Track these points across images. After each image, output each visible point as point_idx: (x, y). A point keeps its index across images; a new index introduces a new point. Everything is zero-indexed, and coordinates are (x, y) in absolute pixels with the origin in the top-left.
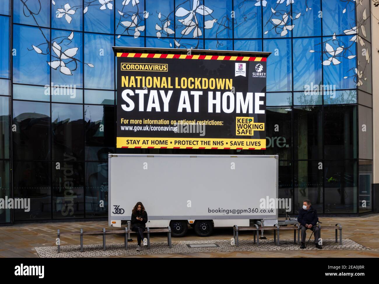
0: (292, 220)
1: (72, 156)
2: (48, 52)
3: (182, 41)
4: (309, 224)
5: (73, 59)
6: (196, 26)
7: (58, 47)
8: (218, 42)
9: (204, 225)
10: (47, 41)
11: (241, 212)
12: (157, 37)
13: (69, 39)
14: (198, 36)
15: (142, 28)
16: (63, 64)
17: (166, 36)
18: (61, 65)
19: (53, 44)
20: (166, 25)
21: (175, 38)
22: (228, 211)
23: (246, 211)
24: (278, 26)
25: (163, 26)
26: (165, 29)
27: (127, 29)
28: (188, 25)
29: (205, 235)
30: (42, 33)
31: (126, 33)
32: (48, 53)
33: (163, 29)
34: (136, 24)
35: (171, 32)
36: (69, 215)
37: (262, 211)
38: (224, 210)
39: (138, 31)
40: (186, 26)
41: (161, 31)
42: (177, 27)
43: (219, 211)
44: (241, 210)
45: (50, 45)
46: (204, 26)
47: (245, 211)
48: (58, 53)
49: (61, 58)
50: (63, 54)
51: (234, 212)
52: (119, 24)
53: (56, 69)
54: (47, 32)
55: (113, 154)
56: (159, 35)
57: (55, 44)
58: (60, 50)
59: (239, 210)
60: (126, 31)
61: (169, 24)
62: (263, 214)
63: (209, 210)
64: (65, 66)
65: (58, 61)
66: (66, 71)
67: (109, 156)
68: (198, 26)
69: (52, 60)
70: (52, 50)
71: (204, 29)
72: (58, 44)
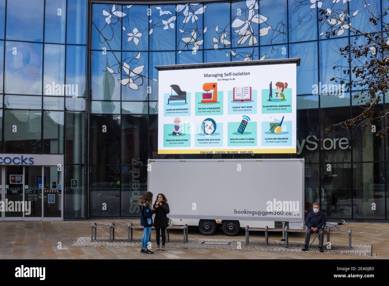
0: (328, 224)
1: (139, 160)
2: (119, 71)
3: (238, 50)
4: (314, 227)
5: (140, 76)
6: (252, 35)
7: (128, 66)
8: (273, 48)
9: (230, 225)
10: (118, 62)
11: (266, 214)
12: (214, 49)
13: (137, 59)
14: (253, 44)
15: (200, 42)
16: (131, 81)
17: (223, 47)
18: (130, 82)
19: (123, 64)
20: (222, 37)
21: (231, 48)
22: (253, 213)
23: (272, 213)
24: (334, 26)
25: (220, 38)
26: (222, 41)
27: (187, 44)
28: (244, 35)
29: (232, 234)
30: (115, 56)
31: (186, 48)
32: (119, 73)
33: (219, 41)
34: (195, 39)
35: (227, 42)
36: (135, 213)
37: (287, 214)
38: (249, 212)
39: (197, 45)
40: (242, 36)
41: (218, 43)
42: (233, 38)
43: (245, 212)
44: (266, 212)
45: (121, 65)
46: (259, 34)
47: (270, 213)
48: (127, 71)
49: (130, 76)
50: (131, 72)
51: (259, 213)
52: (180, 41)
53: (125, 86)
54: (118, 55)
55: (152, 160)
56: (216, 47)
57: (125, 64)
58: (129, 69)
59: (264, 212)
60: (187, 46)
61: (226, 35)
62: (288, 216)
63: (235, 211)
64: (134, 83)
65: (127, 78)
66: (134, 86)
67: (148, 162)
68: (253, 34)
69: (122, 79)
70: (122, 69)
71: (259, 37)
72: (127, 64)
